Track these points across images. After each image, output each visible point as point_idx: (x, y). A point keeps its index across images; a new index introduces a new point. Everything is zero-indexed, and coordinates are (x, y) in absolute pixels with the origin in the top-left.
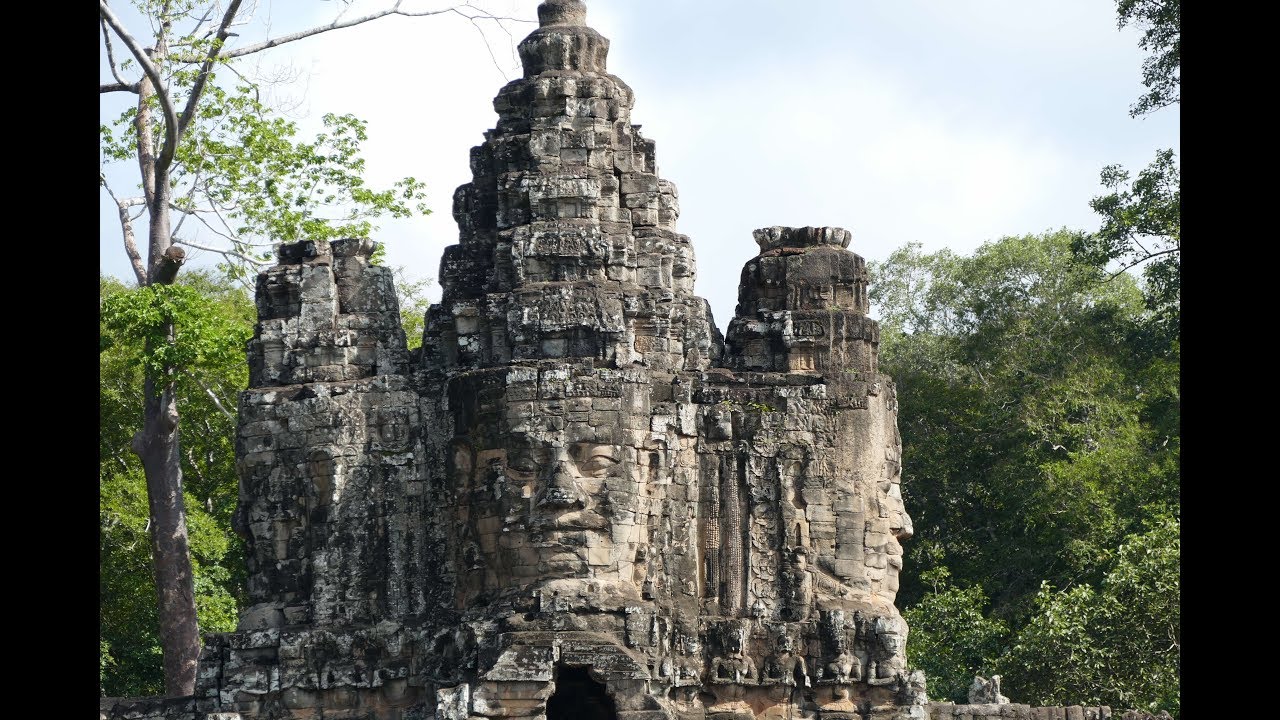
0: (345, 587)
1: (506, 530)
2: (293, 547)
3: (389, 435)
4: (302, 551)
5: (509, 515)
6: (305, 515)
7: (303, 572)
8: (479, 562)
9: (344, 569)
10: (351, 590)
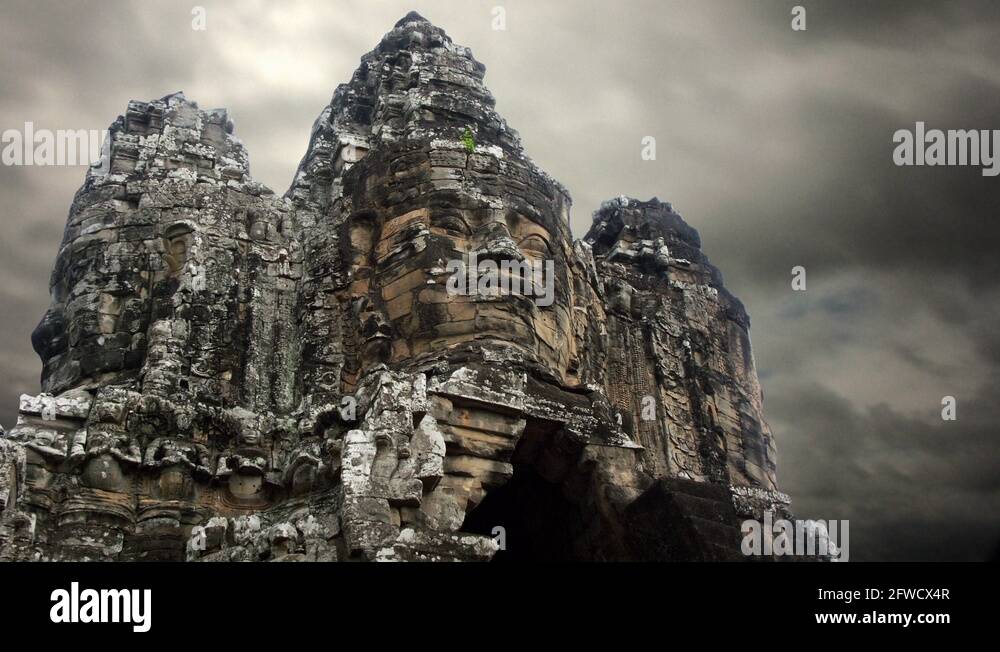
0: (192, 360)
1: (431, 281)
2: (123, 323)
3: (259, 232)
4: (136, 324)
5: (436, 265)
6: (147, 288)
7: (134, 346)
8: (383, 329)
9: (192, 343)
10: (198, 364)
